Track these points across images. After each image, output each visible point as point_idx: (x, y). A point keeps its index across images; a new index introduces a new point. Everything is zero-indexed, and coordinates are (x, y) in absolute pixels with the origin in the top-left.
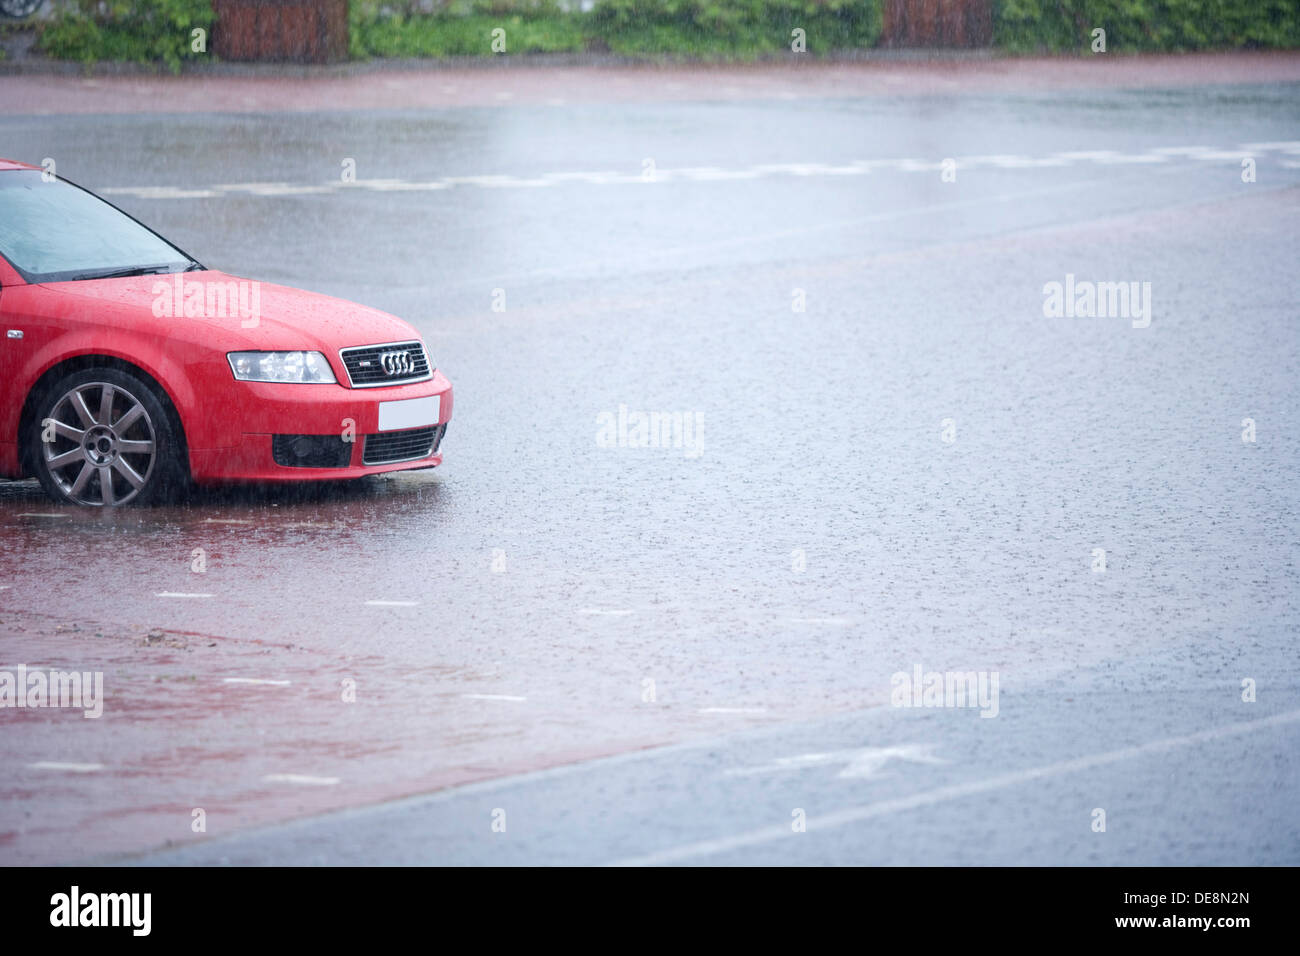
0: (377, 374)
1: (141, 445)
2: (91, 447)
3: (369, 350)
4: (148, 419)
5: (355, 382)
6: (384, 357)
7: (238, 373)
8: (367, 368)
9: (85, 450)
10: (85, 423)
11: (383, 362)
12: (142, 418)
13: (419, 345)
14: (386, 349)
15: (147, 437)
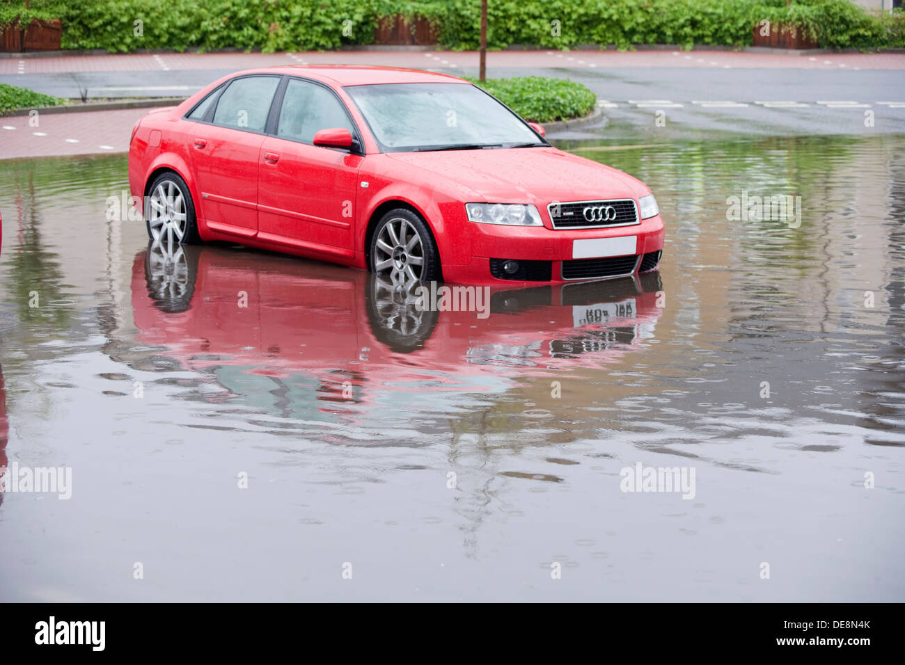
0: (579, 221)
1: (418, 260)
2: (397, 258)
3: (575, 205)
4: (421, 244)
5: (556, 225)
6: (585, 210)
7: (472, 216)
8: (570, 217)
9: (394, 260)
10: (393, 243)
11: (584, 213)
12: (418, 243)
13: (631, 202)
14: (586, 205)
15: (421, 256)
